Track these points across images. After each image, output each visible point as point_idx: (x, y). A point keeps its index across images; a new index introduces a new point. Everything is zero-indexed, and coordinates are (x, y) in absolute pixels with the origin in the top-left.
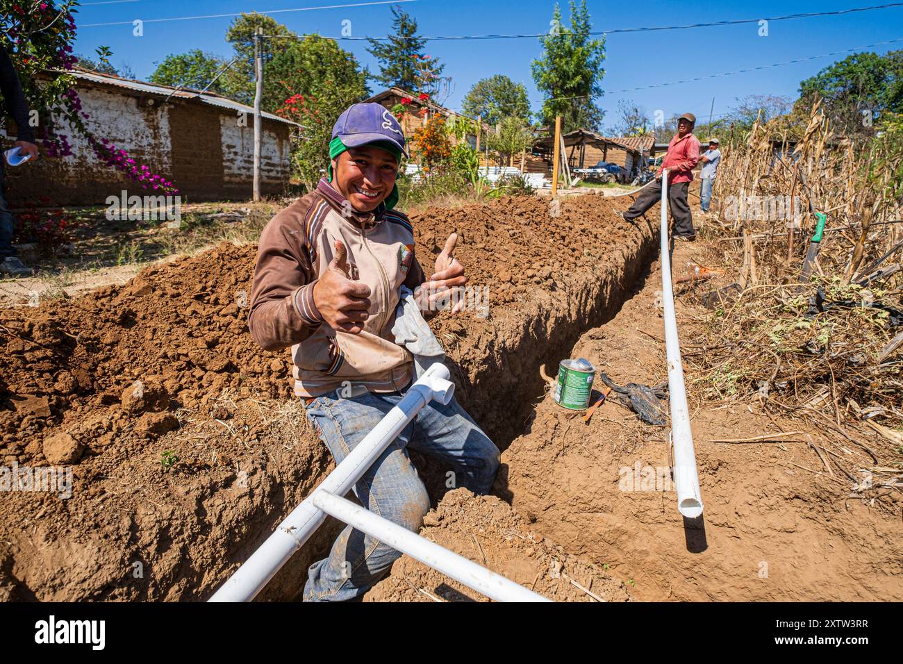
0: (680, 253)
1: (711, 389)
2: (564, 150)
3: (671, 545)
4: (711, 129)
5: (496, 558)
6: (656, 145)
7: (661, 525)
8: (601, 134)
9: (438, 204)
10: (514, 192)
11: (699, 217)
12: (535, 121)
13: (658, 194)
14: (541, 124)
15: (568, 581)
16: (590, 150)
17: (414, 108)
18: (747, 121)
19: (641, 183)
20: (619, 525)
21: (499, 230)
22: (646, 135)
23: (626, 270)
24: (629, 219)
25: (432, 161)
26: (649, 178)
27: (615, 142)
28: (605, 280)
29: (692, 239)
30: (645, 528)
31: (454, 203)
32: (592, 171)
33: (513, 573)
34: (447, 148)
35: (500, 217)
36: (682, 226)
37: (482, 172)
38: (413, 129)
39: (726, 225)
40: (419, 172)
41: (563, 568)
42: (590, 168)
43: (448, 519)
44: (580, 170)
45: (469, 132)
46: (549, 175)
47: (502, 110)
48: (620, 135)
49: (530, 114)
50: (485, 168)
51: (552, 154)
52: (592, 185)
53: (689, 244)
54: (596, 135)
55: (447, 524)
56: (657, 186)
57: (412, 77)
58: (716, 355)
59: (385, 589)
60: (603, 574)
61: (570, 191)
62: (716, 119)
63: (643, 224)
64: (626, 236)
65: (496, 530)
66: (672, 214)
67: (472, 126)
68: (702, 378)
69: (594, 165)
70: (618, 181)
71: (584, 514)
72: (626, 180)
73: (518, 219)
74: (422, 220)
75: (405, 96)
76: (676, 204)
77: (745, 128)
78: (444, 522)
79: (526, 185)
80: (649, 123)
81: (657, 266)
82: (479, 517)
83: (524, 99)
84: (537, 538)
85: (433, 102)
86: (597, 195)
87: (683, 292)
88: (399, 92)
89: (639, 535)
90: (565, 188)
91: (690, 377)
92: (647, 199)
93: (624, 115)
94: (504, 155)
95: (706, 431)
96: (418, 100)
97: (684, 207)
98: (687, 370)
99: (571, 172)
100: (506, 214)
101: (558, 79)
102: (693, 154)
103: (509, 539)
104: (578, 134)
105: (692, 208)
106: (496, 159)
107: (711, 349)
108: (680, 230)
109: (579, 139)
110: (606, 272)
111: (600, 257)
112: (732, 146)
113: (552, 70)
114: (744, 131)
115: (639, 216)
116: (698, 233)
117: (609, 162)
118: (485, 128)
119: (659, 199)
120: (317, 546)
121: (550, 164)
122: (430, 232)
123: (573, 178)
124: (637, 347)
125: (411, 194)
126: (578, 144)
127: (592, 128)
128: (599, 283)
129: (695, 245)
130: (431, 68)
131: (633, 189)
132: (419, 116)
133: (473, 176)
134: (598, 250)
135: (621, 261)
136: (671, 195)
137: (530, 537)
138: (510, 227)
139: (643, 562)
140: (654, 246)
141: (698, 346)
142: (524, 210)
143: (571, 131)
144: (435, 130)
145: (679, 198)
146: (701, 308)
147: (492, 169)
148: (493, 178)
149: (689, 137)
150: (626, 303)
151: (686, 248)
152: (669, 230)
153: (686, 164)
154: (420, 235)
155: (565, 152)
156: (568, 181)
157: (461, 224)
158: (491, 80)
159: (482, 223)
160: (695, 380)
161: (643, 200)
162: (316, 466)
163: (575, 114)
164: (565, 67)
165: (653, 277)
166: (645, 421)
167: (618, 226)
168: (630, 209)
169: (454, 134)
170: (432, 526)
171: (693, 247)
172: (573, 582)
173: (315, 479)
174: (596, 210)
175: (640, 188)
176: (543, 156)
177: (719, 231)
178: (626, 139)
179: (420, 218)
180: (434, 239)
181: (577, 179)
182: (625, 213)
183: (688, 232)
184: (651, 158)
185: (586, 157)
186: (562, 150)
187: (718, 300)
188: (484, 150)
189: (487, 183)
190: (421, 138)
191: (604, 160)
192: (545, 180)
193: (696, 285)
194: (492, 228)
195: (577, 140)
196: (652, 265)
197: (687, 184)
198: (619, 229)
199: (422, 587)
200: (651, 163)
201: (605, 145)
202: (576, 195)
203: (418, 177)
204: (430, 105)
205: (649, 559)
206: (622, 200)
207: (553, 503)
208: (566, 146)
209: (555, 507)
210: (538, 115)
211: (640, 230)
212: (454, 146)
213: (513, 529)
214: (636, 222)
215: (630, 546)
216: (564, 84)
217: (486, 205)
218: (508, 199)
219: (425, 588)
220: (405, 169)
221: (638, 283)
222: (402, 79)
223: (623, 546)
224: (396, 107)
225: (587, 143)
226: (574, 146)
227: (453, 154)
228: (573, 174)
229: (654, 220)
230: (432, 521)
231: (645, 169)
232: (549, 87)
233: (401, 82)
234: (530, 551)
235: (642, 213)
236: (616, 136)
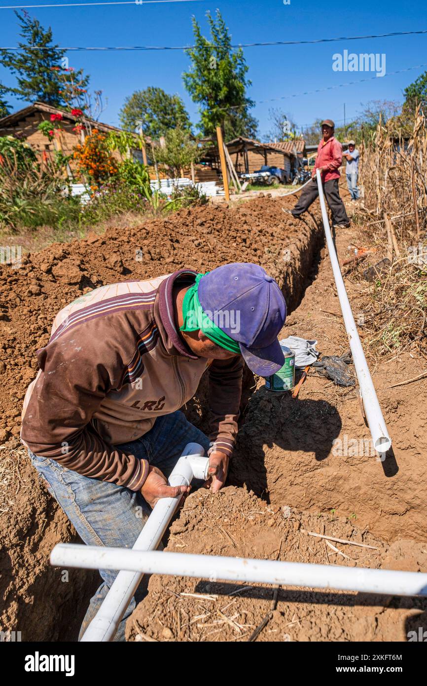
0: (341, 239)
1: (383, 347)
2: (229, 158)
3: (375, 475)
4: (347, 130)
5: (244, 539)
6: (307, 147)
7: (366, 463)
8: (259, 141)
9: (115, 223)
10: (191, 202)
11: (350, 206)
12: (197, 132)
13: (316, 192)
14: (202, 134)
15: (306, 534)
16: (251, 155)
17: (69, 124)
18: (372, 123)
19: (300, 182)
20: (335, 473)
21: (184, 242)
22: (297, 139)
23: (302, 260)
24: (297, 216)
25: (100, 180)
26: (307, 177)
27: (273, 147)
28: (287, 272)
29: (348, 226)
30: (355, 469)
31: (133, 221)
32: (257, 175)
33: (261, 546)
34: (113, 165)
35: (183, 230)
36: (338, 217)
37: (155, 186)
38: (70, 146)
39: (371, 212)
40: (87, 192)
41: (300, 525)
42: (255, 172)
43: (194, 522)
44: (247, 176)
45: (133, 147)
46: (220, 183)
47: (163, 123)
48: (275, 140)
49: (190, 125)
50: (157, 181)
51: (218, 163)
52: (259, 188)
53: (346, 231)
54: (255, 142)
55: (194, 526)
56: (313, 185)
57: (56, 89)
58: (381, 319)
59: (147, 608)
60: (331, 517)
61: (242, 196)
62: (349, 122)
63: (309, 218)
64: (296, 231)
65: (239, 516)
66: (329, 206)
67: (135, 140)
68: (375, 340)
69: (258, 169)
70: (281, 182)
71: (307, 475)
72: (287, 180)
73: (200, 229)
74: (104, 243)
75: (53, 111)
76: (331, 198)
77: (371, 128)
78: (190, 526)
79: (201, 195)
80: (297, 128)
81: (326, 253)
82: (221, 509)
83: (181, 110)
84: (275, 509)
85: (86, 117)
86: (266, 198)
87: (349, 272)
88: (45, 108)
89: (351, 476)
90: (236, 193)
91: (366, 340)
92: (308, 196)
93: (275, 122)
94: (174, 169)
95: (384, 380)
96: (69, 116)
97: (337, 200)
98: (363, 335)
99: (239, 178)
100: (187, 226)
101: (211, 91)
102: (338, 154)
103: (251, 518)
104: (238, 142)
105: (344, 200)
106: (165, 171)
107: (377, 314)
108: (338, 220)
109: (241, 147)
110: (286, 265)
111: (279, 253)
112: (364, 144)
113: (204, 82)
114: (371, 131)
115: (304, 212)
116: (352, 220)
117: (271, 166)
118: (149, 142)
119: (317, 195)
120: (60, 595)
121: (219, 172)
122: (115, 255)
123: (242, 183)
124: (323, 326)
125: (83, 216)
126: (240, 151)
127: (250, 135)
128: (282, 276)
129: (351, 231)
130: (77, 81)
131: (295, 188)
132: (75, 133)
133: (146, 190)
134: (276, 246)
135: (297, 253)
136: (326, 191)
137: (269, 510)
138: (194, 238)
139: (358, 496)
140: (319, 235)
141: (367, 314)
142: (204, 220)
143: (232, 139)
144: (96, 147)
145: (332, 193)
146: (364, 282)
147: (164, 182)
148: (168, 190)
149: (332, 140)
150: (308, 289)
151: (345, 234)
152: (329, 220)
153: (334, 163)
154: (105, 260)
155: (231, 159)
156: (238, 186)
157: (146, 242)
158: (145, 93)
159: (166, 238)
160: (370, 342)
161: (304, 197)
162: (41, 518)
163: (234, 123)
164: (214, 79)
165: (324, 263)
166: (340, 385)
167: (288, 223)
168: (296, 206)
169: (117, 150)
170: (179, 533)
171: (350, 233)
172: (310, 533)
173: (44, 531)
174: (268, 211)
175: (300, 187)
176: (210, 165)
177: (367, 217)
178: (281, 143)
179: (101, 241)
180: (121, 261)
181: (246, 184)
182: (292, 211)
183: (344, 220)
184: (304, 159)
185: (250, 163)
186: (227, 159)
187: (375, 274)
188: (151, 164)
189: (163, 196)
190: (81, 156)
191: (266, 165)
192: (217, 188)
193: (358, 264)
194: (177, 241)
195: (239, 148)
196: (321, 251)
197: (337, 180)
198: (290, 225)
199: (182, 591)
200: (305, 163)
201: (264, 151)
202: (248, 198)
203: (87, 197)
204: (84, 120)
205: (361, 492)
206: (287, 199)
207: (281, 474)
208: (230, 154)
209: (283, 477)
210: (198, 126)
211: (307, 224)
212: (120, 162)
213: (253, 508)
214: (302, 217)
215: (347, 487)
216: (217, 96)
217: (166, 219)
218: (186, 211)
219: (186, 590)
220: (70, 191)
221: (313, 269)
222: (45, 93)
223: (342, 488)
224: (42, 124)
225: (248, 150)
226: (237, 153)
227: (120, 170)
228: (241, 180)
229: (316, 214)
230: (179, 529)
231: (301, 170)
232: (204, 98)
233: (44, 97)
234: (271, 522)
235: (306, 209)
236: (272, 141)
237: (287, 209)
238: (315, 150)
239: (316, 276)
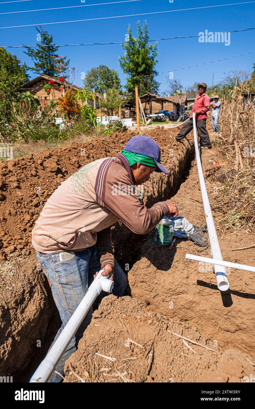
0: (205, 156)
1: (228, 224)
2: (141, 105)
3: (217, 305)
4: (213, 89)
5: (133, 329)
6: (188, 99)
7: (211, 296)
8: (159, 95)
9: (76, 140)
10: (118, 129)
11: (213, 136)
12: (124, 90)
13: (191, 126)
14: (127, 92)
15: (171, 333)
16: (154, 104)
17: (57, 86)
18: (230, 85)
19: (182, 120)
20: (191, 299)
21: (112, 152)
22: (182, 95)
23: (180, 167)
24: (178, 140)
25: (70, 116)
26: (186, 117)
27: (167, 99)
29: (210, 148)
30: (204, 298)
31: (86, 139)
32: (156, 115)
33: (143, 335)
34: (78, 108)
35: (112, 145)
36: (204, 142)
37: (98, 120)
38: (57, 98)
39: (226, 139)
40: (63, 122)
41: (167, 327)
42: (156, 113)
43: (106, 313)
44: (151, 116)
45: (89, 98)
46: (134, 119)
47: (106, 85)
48: (169, 95)
49: (121, 86)
50: (100, 117)
51: (135, 108)
52: (157, 123)
53: (209, 150)
54: (157, 96)
55: (106, 316)
56: (190, 122)
57: (53, 67)
58: (228, 207)
59: (77, 357)
60: (187, 326)
61: (147, 127)
62: (215, 84)
63: (186, 142)
64: (178, 149)
65: (131, 314)
66: (199, 135)
67: (90, 95)
68: (223, 219)
69: (157, 112)
70: (170, 120)
71: (173, 297)
72: (174, 119)
73: (121, 145)
74: (70, 151)
75: (50, 79)
76: (201, 130)
77: (229, 88)
78: (103, 315)
79: (123, 126)
80: (183, 88)
81: (195, 163)
82: (122, 309)
83: (117, 78)
84: (153, 314)
85: (66, 82)
86: (161, 129)
87: (209, 176)
88: (46, 77)
89: (202, 302)
90: (144, 126)
91: (217, 219)
92: (186, 129)
93: (170, 84)
94: (110, 111)
95: (228, 245)
96: (58, 81)
97: (205, 132)
98: (215, 215)
99: (146, 116)
100: (115, 143)
101: (134, 67)
102: (207, 104)
103: (138, 317)
104: (147, 96)
105: (209, 131)
106: (105, 112)
107: (226, 204)
108: (204, 143)
109: (148, 99)
110: (170, 169)
111: (166, 161)
112: (225, 98)
113: (130, 62)
114: (229, 90)
115: (183, 138)
116: (213, 144)
117: (165, 110)
118: (98, 95)
119: (192, 128)
121: (134, 113)
122: (75, 157)
123: (147, 120)
124: (190, 207)
125: (60, 135)
126: (148, 101)
127: (154, 92)
129: (212, 151)
130: (63, 63)
131: (179, 124)
132: (60, 91)
133: (94, 122)
134: (165, 158)
135: (177, 162)
136: (198, 126)
137: (149, 314)
138: (118, 150)
139: (204, 315)
140: (192, 153)
141: (219, 203)
142: (124, 140)
143: (144, 94)
144: (70, 98)
145: (202, 127)
146: (218, 183)
147: (104, 118)
148: (105, 123)
149: (204, 95)
150: (182, 185)
151: (208, 152)
152: (198, 143)
153: (204, 109)
154: (70, 160)
155: (142, 106)
156: (145, 121)
157: (92, 151)
158: (97, 68)
159: (103, 149)
160: (220, 221)
161: (184, 129)
162: (27, 296)
163: (146, 85)
164: (136, 60)
165: (193, 170)
166: (198, 245)
168: (178, 134)
169: (80, 100)
170: (97, 318)
171: (211, 152)
172: (173, 333)
173: (28, 303)
174: (161, 137)
175: (182, 123)
176: (130, 109)
177: (223, 143)
178: (172, 97)
179: (68, 150)
180: (78, 161)
181: (149, 120)
182: (176, 137)
183: (208, 144)
184: (185, 107)
185: (153, 108)
187: (226, 178)
188: (98, 108)
189: (102, 126)
190: (62, 103)
191: (162, 109)
192: (133, 122)
193: (215, 171)
194: (109, 152)
195: (147, 99)
196: (192, 162)
197: (205, 120)
198: (174, 145)
199: (96, 352)
200: (186, 109)
201: (162, 101)
202: (150, 129)
203: (63, 125)
204: (65, 84)
205: (207, 313)
206: (173, 130)
207: (157, 293)
208: (142, 103)
209: (159, 295)
210: (125, 87)
211: (184, 145)
212: (81, 106)
213: (140, 312)
214: (182, 141)
215: (198, 309)
216: (137, 69)
217: (103, 139)
218: (115, 135)
219: (98, 352)
220: (55, 121)
221: (186, 173)
222: (47, 70)
223: (194, 309)
224: (45, 86)
225: (153, 101)
226: (146, 102)
227: (81, 111)
228: (147, 118)
229: (191, 139)
230: (97, 316)
231: (183, 113)
232: (130, 71)
233: (46, 71)
234: (150, 321)
235: (184, 136)
236: (167, 95)
237: (173, 136)
238: (193, 101)
239: (187, 177)
